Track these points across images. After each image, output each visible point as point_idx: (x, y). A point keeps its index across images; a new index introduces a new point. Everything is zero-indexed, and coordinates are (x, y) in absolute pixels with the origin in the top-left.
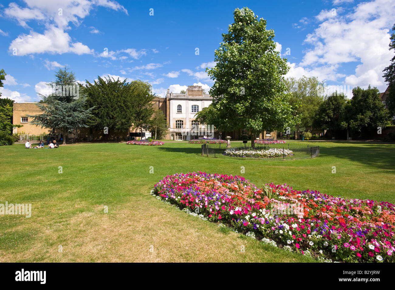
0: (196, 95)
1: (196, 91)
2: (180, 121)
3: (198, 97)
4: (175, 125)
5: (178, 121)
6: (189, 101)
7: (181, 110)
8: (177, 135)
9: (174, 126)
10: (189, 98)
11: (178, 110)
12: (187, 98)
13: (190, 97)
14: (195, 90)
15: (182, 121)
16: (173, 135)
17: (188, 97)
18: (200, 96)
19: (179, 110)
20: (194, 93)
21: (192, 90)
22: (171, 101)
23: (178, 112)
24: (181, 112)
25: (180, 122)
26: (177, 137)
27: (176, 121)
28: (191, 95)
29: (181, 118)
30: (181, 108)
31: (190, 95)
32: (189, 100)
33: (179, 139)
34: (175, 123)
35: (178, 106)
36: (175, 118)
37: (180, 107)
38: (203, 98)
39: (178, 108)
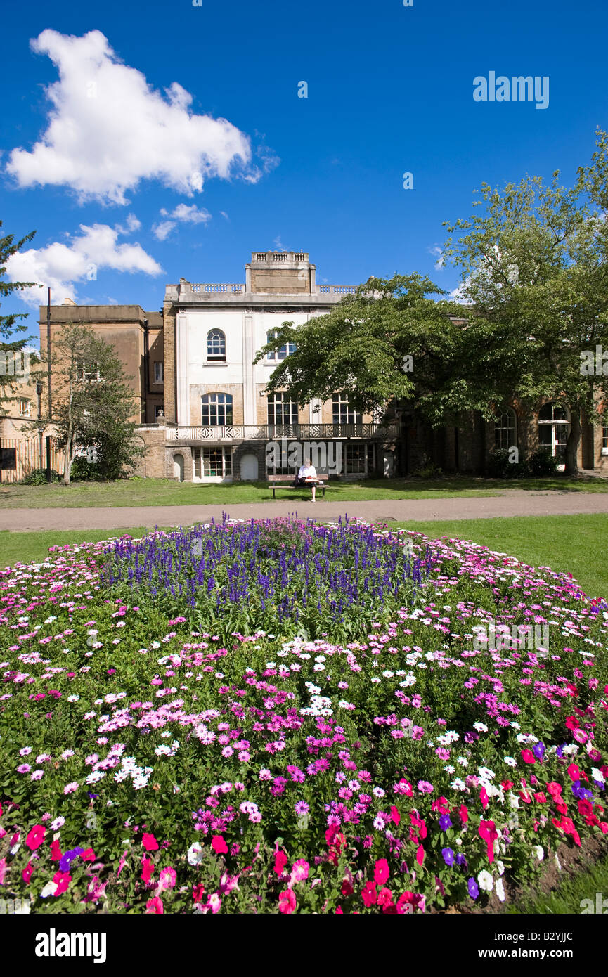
0: (285, 290)
1: (284, 273)
2: (221, 395)
3: (291, 298)
4: (201, 416)
5: (213, 395)
6: (257, 316)
7: (223, 351)
8: (197, 458)
9: (193, 418)
10: (255, 301)
11: (210, 351)
12: (248, 300)
13: (261, 297)
14: (281, 267)
15: (230, 398)
16: (178, 457)
17: (251, 297)
18: (300, 294)
19: (216, 351)
20: (277, 282)
21: (268, 270)
22: (181, 315)
23: (209, 359)
24: (224, 359)
25: (221, 400)
26: (198, 466)
27: (205, 398)
28: (265, 289)
29: (225, 385)
30: (224, 343)
31: (258, 290)
32: (257, 308)
33: (207, 474)
34: (200, 404)
35: (210, 336)
36: (197, 385)
37: (216, 336)
38: (314, 301)
39: (209, 343)
